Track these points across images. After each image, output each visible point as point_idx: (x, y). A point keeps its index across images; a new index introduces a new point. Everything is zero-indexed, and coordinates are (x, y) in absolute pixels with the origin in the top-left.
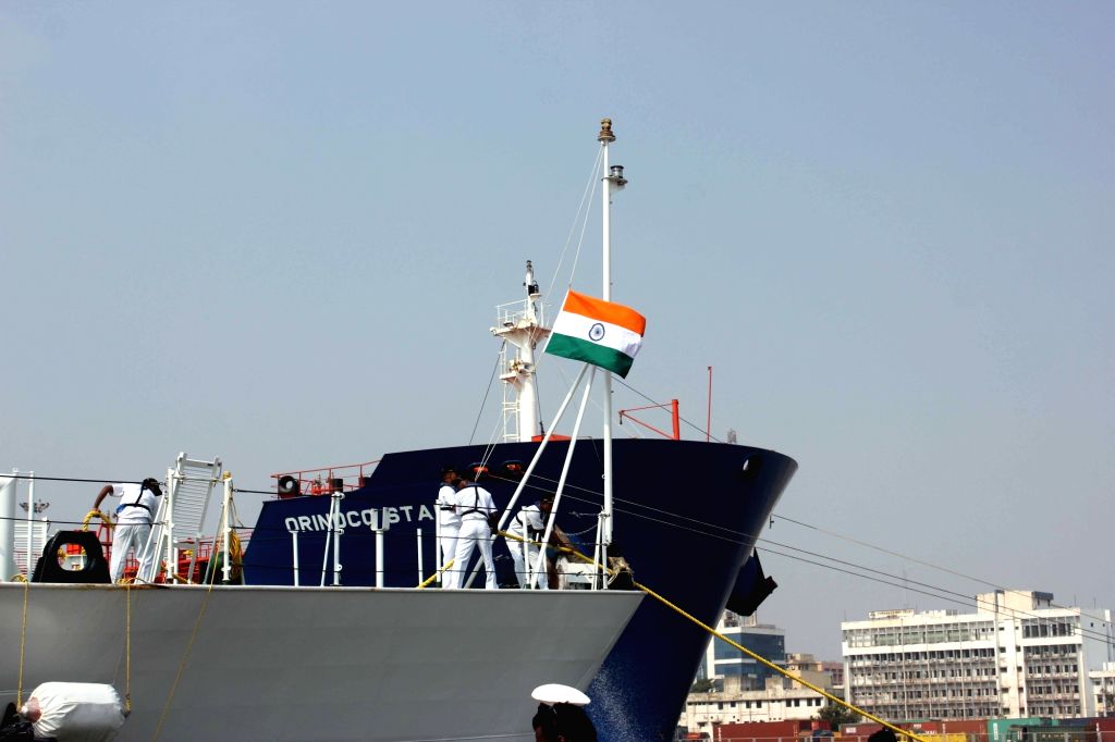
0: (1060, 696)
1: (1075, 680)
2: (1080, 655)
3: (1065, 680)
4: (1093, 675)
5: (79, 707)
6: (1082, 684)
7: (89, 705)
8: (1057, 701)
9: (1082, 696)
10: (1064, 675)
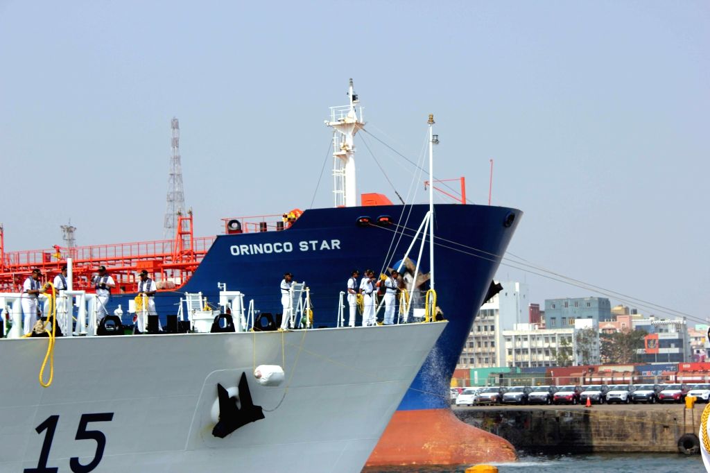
0: (479, 350)
1: (492, 337)
2: (497, 318)
3: (484, 337)
4: (507, 333)
5: (274, 373)
6: (497, 341)
7: (276, 373)
8: (477, 354)
9: (497, 350)
10: (484, 333)
